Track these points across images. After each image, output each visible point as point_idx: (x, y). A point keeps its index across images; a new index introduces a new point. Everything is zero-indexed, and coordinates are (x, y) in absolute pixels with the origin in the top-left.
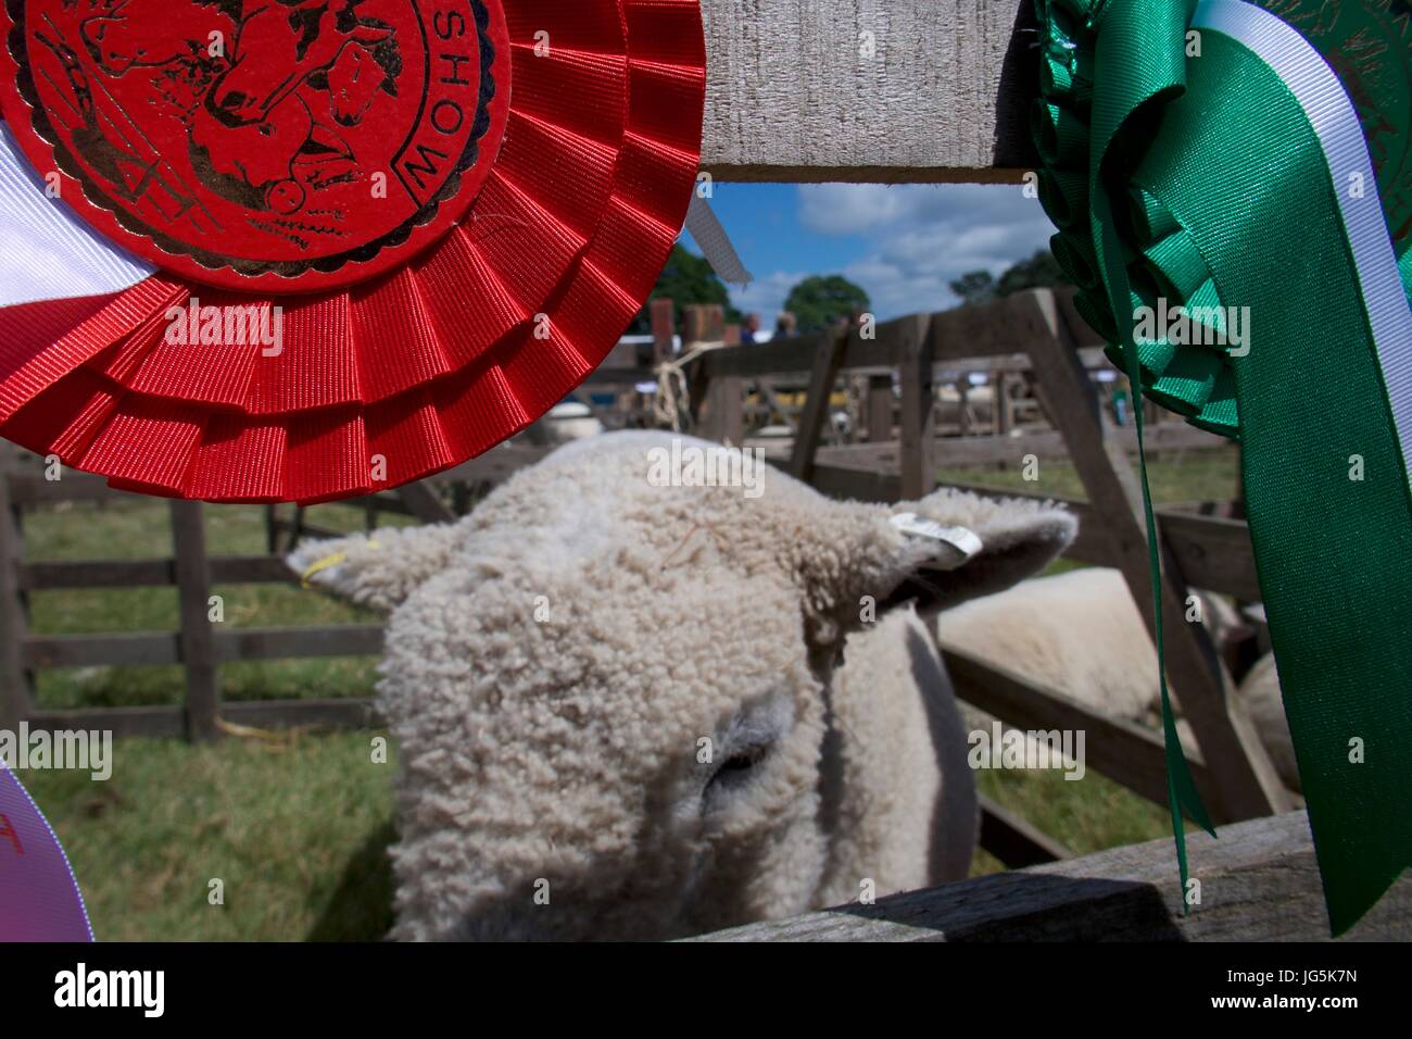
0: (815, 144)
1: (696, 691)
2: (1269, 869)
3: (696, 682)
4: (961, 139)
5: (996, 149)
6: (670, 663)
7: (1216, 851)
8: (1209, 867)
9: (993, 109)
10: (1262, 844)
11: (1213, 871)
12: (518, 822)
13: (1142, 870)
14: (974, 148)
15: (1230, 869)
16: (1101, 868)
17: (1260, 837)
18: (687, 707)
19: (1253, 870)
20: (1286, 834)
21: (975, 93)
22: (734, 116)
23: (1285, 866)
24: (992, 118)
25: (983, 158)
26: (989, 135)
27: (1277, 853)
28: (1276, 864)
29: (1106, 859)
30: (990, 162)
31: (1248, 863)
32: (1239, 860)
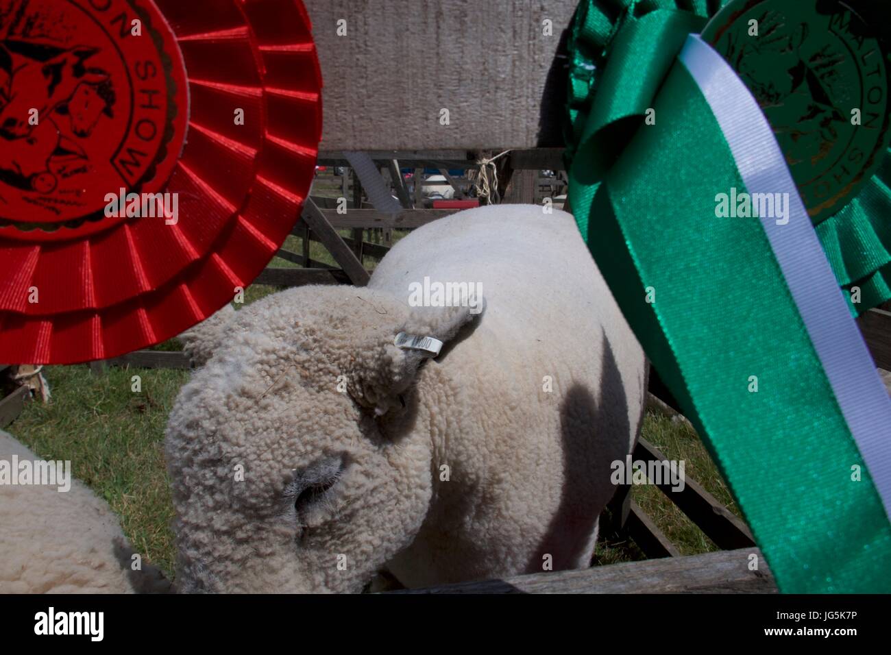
0: (407, 136)
1: (270, 467)
2: (716, 589)
3: (271, 462)
4: (513, 130)
5: (539, 136)
6: (258, 452)
7: (685, 572)
8: (675, 585)
9: (538, 108)
10: (718, 571)
11: (677, 587)
12: (201, 525)
13: (631, 582)
14: (523, 136)
15: (688, 587)
16: (607, 577)
17: (719, 566)
18: (267, 474)
19: (704, 589)
20: (737, 565)
21: (525, 98)
22: (349, 118)
23: (727, 588)
24: (537, 114)
25: (529, 142)
26: (535, 127)
27: (724, 579)
28: (722, 586)
29: (614, 570)
30: (535, 143)
31: (702, 584)
32: (697, 582)
